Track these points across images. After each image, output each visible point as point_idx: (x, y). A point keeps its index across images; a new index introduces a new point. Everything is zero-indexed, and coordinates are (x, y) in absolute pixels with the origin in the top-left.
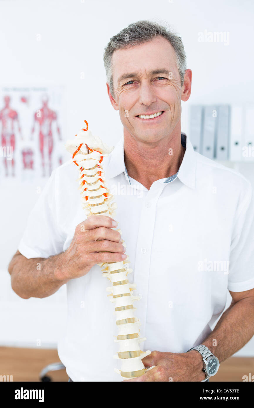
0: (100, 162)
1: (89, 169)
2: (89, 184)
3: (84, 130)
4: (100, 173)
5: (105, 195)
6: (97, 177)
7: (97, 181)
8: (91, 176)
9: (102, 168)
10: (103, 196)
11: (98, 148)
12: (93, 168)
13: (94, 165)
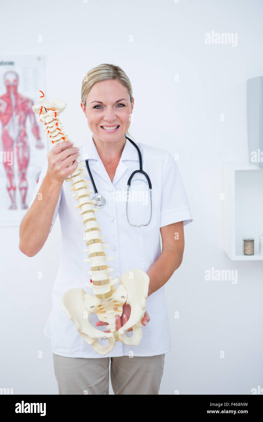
0: (55, 117)
1: (49, 123)
2: (51, 133)
3: (42, 97)
4: (57, 124)
5: (63, 138)
6: (55, 127)
7: (56, 129)
8: (52, 127)
9: (58, 121)
10: (62, 139)
11: (53, 108)
12: (52, 122)
13: (52, 120)
